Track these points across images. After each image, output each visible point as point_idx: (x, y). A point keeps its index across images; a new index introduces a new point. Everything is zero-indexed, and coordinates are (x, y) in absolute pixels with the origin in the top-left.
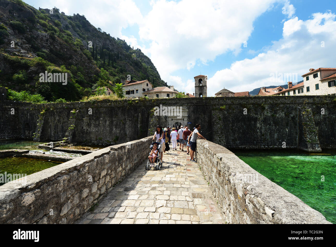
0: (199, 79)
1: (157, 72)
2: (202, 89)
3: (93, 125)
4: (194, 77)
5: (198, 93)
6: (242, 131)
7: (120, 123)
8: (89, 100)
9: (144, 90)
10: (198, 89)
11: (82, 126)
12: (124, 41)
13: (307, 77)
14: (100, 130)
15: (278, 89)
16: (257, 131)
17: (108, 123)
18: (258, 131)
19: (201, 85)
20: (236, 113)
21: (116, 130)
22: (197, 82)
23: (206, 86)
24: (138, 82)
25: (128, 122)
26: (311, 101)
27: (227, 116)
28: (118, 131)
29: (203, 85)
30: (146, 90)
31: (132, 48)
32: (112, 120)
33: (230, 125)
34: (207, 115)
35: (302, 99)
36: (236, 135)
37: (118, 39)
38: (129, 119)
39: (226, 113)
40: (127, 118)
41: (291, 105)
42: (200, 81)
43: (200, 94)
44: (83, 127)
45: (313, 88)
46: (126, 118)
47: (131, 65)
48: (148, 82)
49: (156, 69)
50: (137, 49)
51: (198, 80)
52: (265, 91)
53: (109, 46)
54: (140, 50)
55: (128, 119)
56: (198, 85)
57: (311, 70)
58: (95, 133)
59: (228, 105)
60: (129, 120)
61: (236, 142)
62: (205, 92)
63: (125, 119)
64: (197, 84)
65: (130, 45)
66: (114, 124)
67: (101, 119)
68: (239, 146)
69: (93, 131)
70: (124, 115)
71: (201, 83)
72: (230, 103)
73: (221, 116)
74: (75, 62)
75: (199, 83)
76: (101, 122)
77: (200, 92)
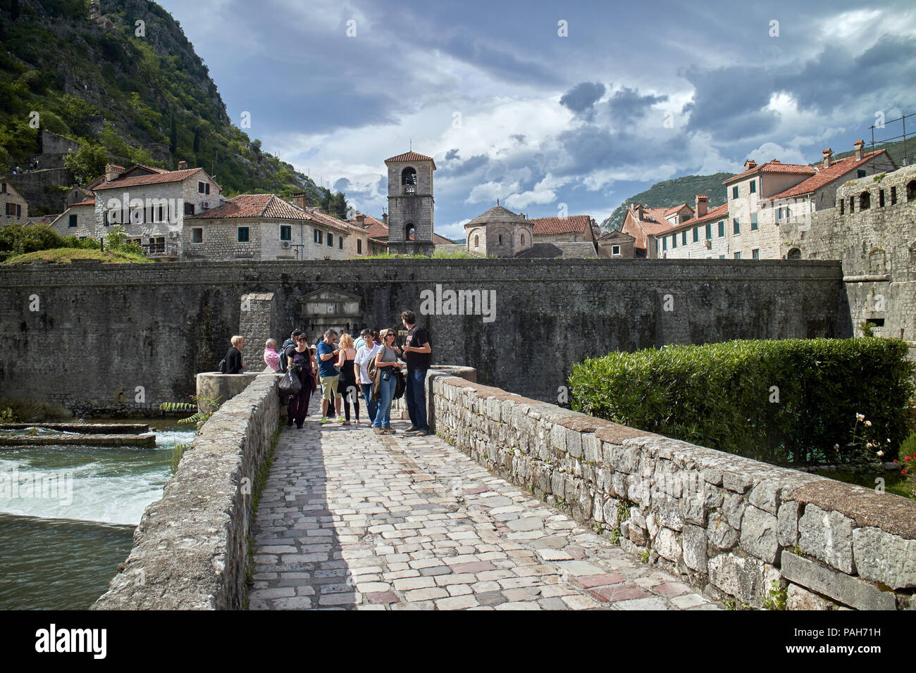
0: (402, 167)
1: (213, 88)
2: (416, 205)
3: (34, 347)
4: (386, 162)
5: (401, 223)
6: (514, 357)
9: (189, 208)
10: (398, 205)
13: (733, 189)
14: (64, 364)
15: (678, 212)
16: (554, 355)
17: (91, 338)
18: (558, 354)
19: (411, 190)
21: (121, 362)
22: (397, 180)
23: (430, 196)
24: (162, 172)
25: (165, 336)
28: (130, 368)
29: (418, 193)
30: (198, 210)
32: (108, 330)
35: (667, 269)
38: (171, 325)
40: (164, 322)
41: (640, 284)
42: (408, 176)
43: (408, 226)
45: (746, 225)
46: (157, 323)
48: (204, 179)
49: (205, 70)
51: (400, 173)
52: (642, 218)
55: (164, 327)
56: (399, 191)
58: (45, 373)
60: (171, 328)
62: (425, 218)
63: (155, 327)
64: (398, 187)
66: (117, 343)
67: (68, 325)
70: (152, 314)
71: (411, 183)
75: (403, 183)
76: (65, 337)
77: (408, 217)
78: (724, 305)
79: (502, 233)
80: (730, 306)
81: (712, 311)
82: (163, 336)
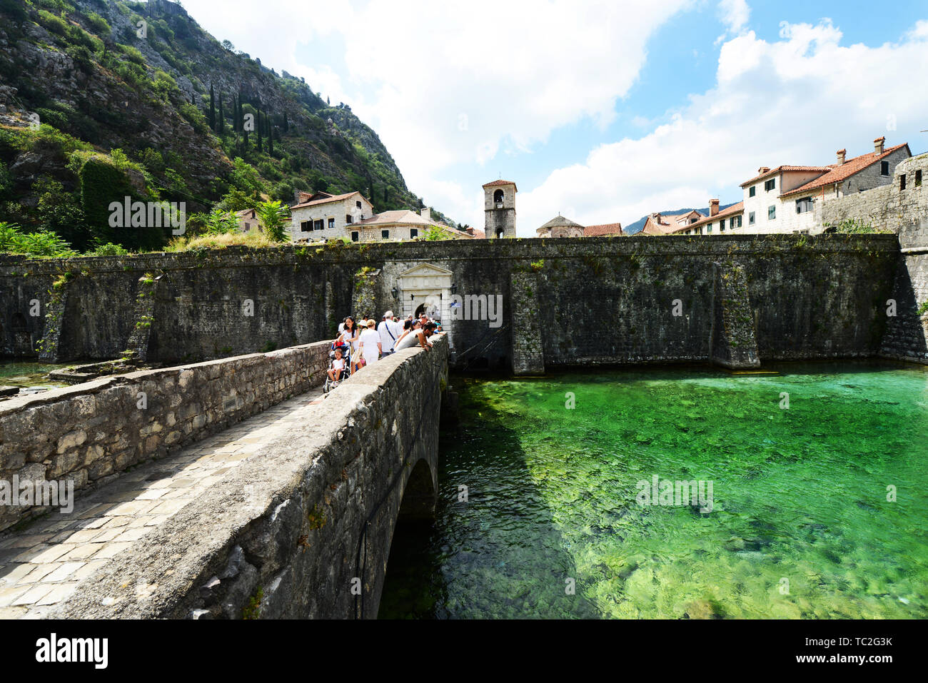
0: (494, 190)
1: (397, 171)
2: (504, 216)
3: (204, 315)
4: (483, 186)
5: (494, 228)
6: (582, 323)
7: (278, 308)
8: (189, 247)
9: (349, 218)
10: (492, 216)
11: (175, 317)
12: (303, 82)
13: (750, 189)
14: (225, 329)
15: (688, 217)
16: (618, 321)
18: (621, 320)
19: (500, 206)
20: (569, 277)
21: (266, 325)
22: (491, 199)
23: (513, 209)
24: (333, 196)
25: (298, 306)
26: (745, 247)
27: (547, 284)
28: (273, 330)
29: (505, 207)
30: (356, 220)
31: (326, 101)
32: (256, 302)
33: (557, 308)
34: (500, 284)
35: (725, 244)
36: (570, 333)
37: (286, 75)
38: (302, 296)
39: (546, 279)
40: (296, 294)
41: (699, 258)
42: (498, 195)
43: (499, 231)
44: (176, 322)
45: (762, 216)
46: (291, 295)
47: (323, 149)
48: (359, 197)
49: (393, 161)
50: (339, 104)
51: (493, 194)
52: (659, 223)
53: (258, 93)
54: (347, 107)
55: (297, 298)
56: (492, 207)
57: (762, 171)
58: (213, 335)
59: (552, 258)
60: (302, 299)
61: (569, 349)
62: (509, 224)
63: (290, 298)
64: (491, 204)
65: (319, 94)
66: (263, 311)
67: (227, 298)
68: (577, 358)
69: (205, 332)
70: (288, 288)
71: (500, 200)
72: (557, 253)
73: (533, 286)
74: (157, 138)
75: (495, 201)
76: (225, 307)
77: (498, 224)
78: (779, 276)
79: (562, 234)
80: (784, 279)
81: (767, 282)
82: (296, 305)
